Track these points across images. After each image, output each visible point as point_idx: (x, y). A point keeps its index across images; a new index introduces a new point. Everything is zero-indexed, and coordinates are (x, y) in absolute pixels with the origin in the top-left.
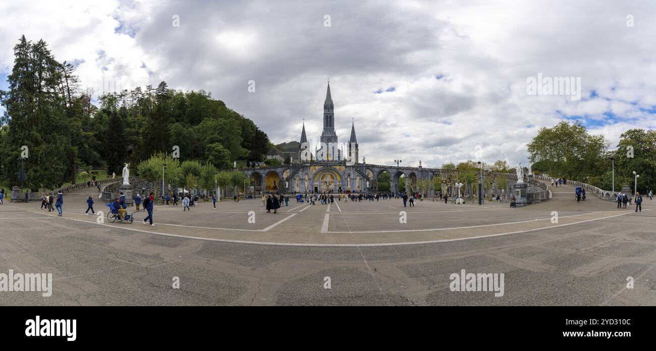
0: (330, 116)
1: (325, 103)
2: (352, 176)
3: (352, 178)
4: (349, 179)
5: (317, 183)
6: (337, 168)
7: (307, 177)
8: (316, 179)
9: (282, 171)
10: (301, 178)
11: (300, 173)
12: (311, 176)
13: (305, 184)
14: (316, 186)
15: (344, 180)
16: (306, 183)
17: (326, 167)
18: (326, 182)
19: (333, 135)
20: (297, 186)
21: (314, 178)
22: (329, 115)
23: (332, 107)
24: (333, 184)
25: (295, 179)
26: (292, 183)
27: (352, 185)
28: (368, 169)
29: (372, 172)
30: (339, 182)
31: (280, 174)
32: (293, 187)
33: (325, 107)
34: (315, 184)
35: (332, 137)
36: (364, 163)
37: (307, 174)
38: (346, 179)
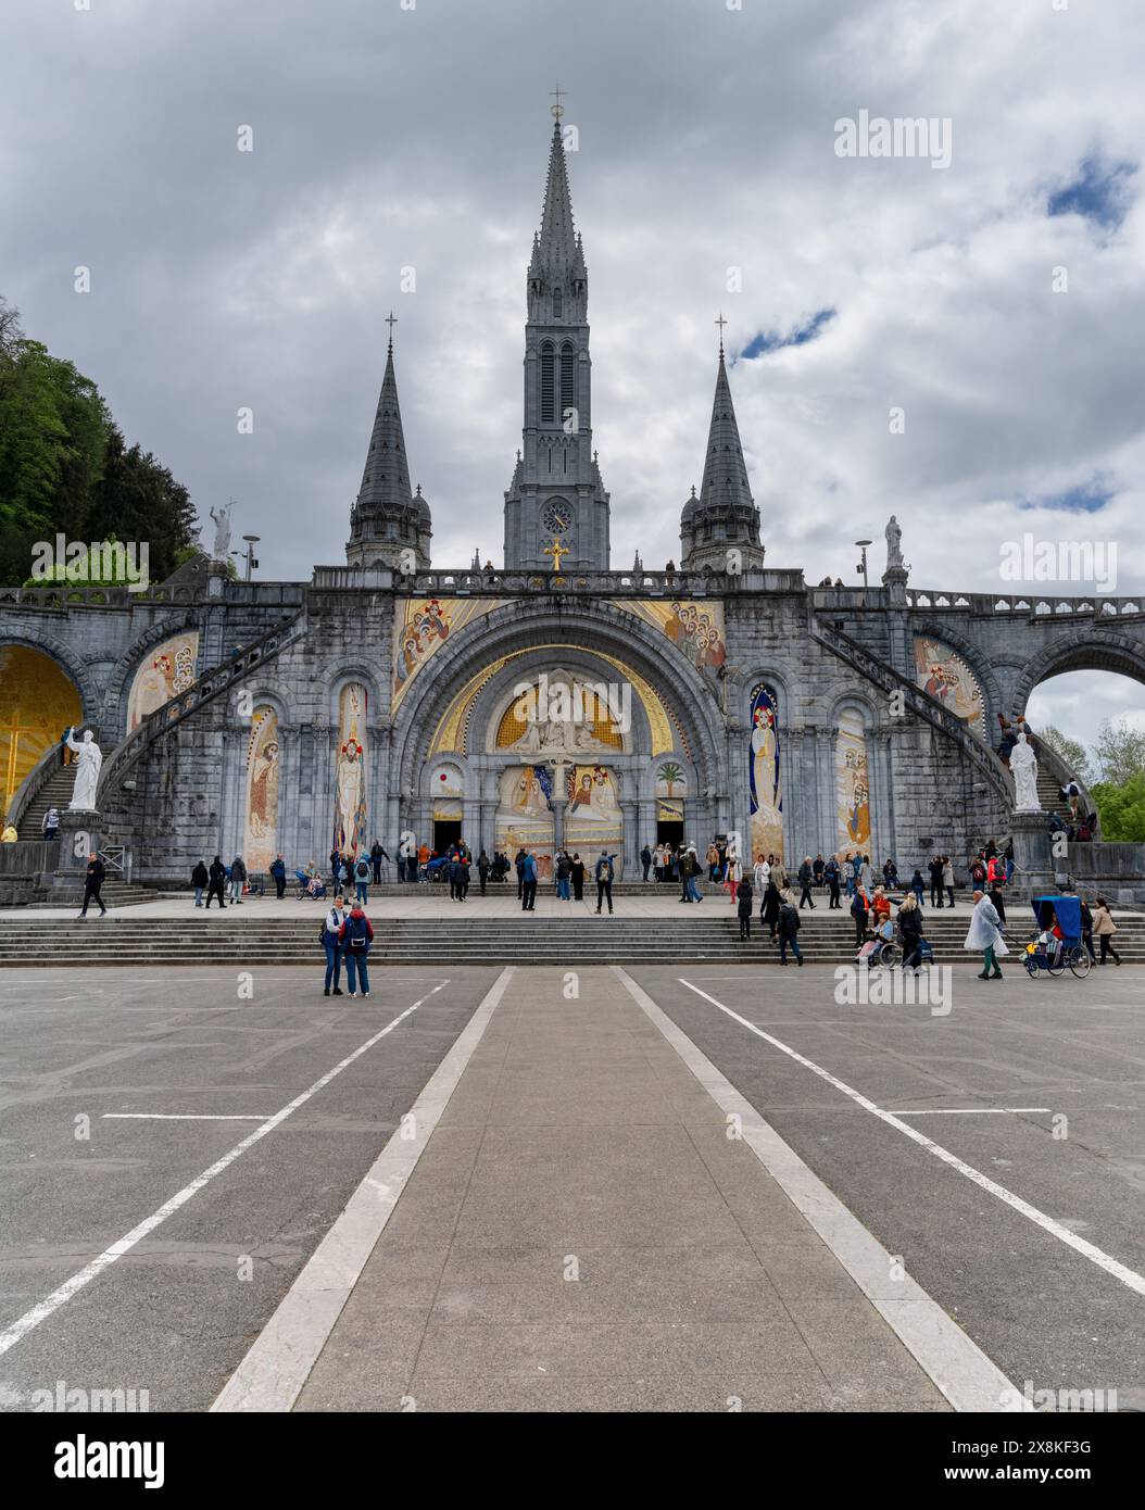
0: (567, 346)
1: (537, 253)
2: (794, 707)
3: (798, 721)
4: (762, 740)
5: (455, 784)
6: (658, 614)
7: (353, 717)
8: (447, 738)
9: (122, 648)
10: (301, 714)
11: (291, 660)
12: (396, 701)
13: (331, 789)
14: (447, 813)
15: (714, 744)
16: (351, 779)
17: (542, 615)
18: (542, 771)
19: (585, 479)
20: (259, 804)
21: (426, 723)
22: (557, 338)
23: (577, 287)
24: (606, 792)
25: (236, 733)
26: (200, 775)
27: (800, 804)
28: (934, 634)
29: (972, 663)
30: (670, 774)
31: (103, 674)
32: (214, 820)
33: (538, 286)
34: (435, 787)
35: (576, 488)
36: (896, 576)
37: (357, 676)
38: (735, 733)
